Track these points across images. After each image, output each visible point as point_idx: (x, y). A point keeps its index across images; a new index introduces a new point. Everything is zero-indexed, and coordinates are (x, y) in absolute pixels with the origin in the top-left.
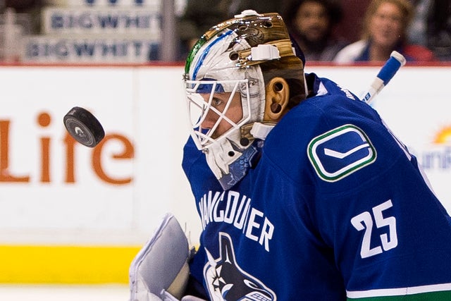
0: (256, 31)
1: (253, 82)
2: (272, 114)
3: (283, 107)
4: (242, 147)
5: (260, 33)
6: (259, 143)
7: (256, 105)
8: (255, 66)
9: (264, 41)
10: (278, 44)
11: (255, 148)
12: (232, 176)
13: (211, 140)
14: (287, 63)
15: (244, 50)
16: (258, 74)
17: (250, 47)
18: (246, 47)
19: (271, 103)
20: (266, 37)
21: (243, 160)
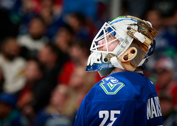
0: (144, 29)
1: (127, 42)
2: (123, 59)
3: (128, 60)
4: (103, 61)
5: (145, 30)
6: (110, 65)
7: (121, 51)
8: (132, 37)
9: (143, 33)
10: (147, 39)
11: (107, 65)
12: (91, 68)
13: (96, 49)
14: (143, 47)
15: (134, 30)
16: (131, 41)
17: (137, 30)
18: (135, 30)
19: (126, 55)
20: (145, 33)
21: (100, 65)
